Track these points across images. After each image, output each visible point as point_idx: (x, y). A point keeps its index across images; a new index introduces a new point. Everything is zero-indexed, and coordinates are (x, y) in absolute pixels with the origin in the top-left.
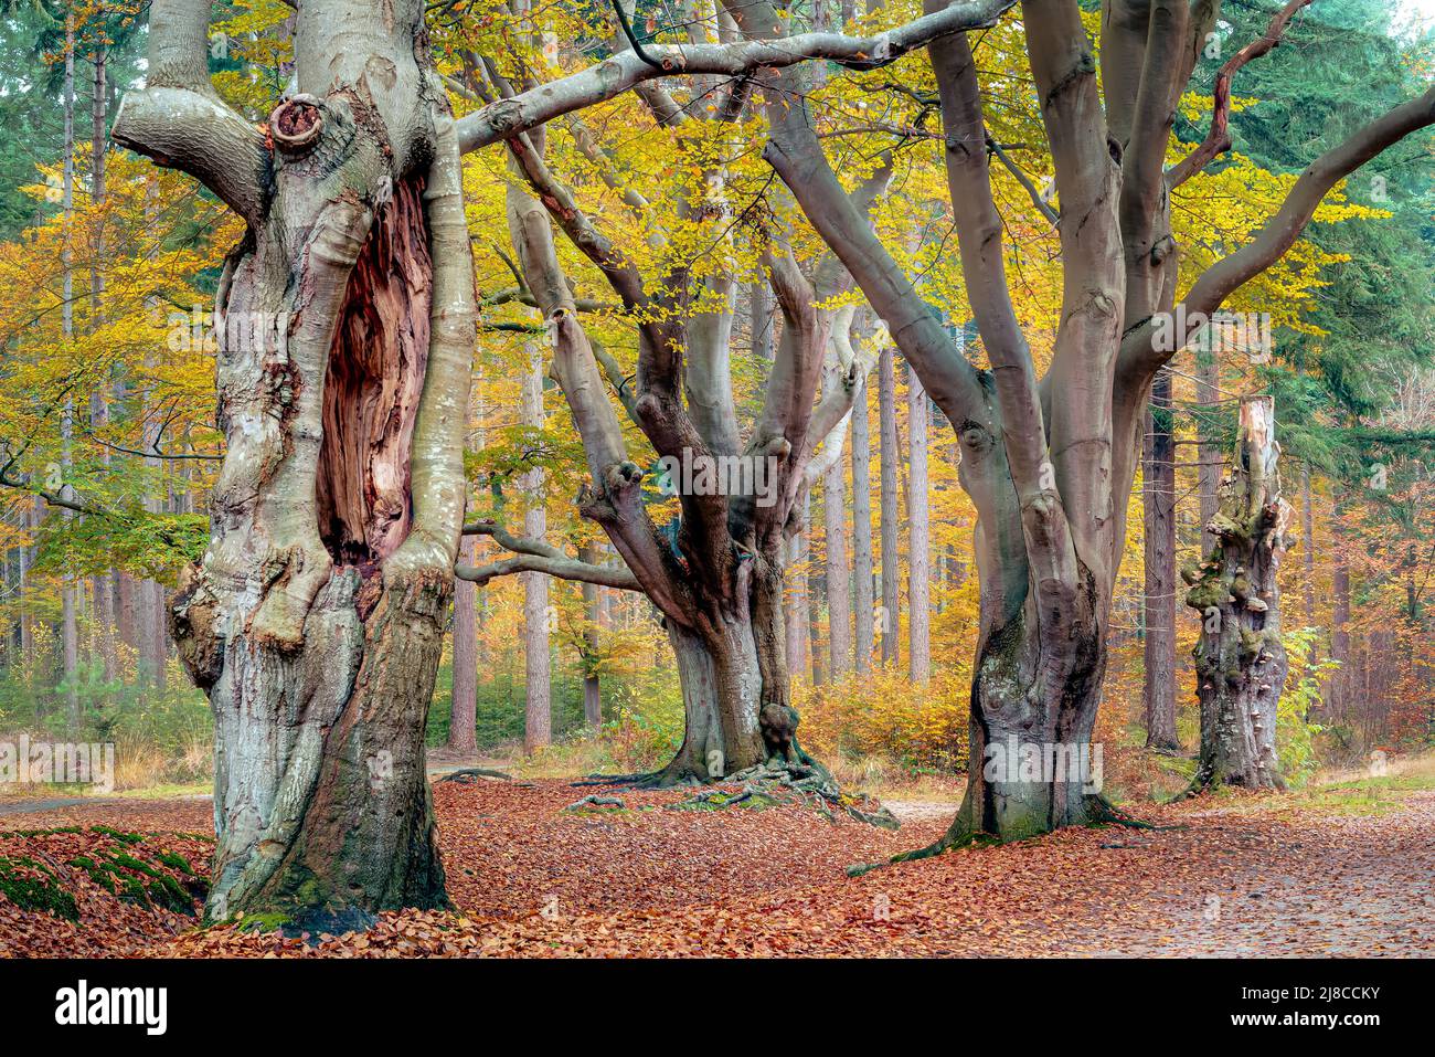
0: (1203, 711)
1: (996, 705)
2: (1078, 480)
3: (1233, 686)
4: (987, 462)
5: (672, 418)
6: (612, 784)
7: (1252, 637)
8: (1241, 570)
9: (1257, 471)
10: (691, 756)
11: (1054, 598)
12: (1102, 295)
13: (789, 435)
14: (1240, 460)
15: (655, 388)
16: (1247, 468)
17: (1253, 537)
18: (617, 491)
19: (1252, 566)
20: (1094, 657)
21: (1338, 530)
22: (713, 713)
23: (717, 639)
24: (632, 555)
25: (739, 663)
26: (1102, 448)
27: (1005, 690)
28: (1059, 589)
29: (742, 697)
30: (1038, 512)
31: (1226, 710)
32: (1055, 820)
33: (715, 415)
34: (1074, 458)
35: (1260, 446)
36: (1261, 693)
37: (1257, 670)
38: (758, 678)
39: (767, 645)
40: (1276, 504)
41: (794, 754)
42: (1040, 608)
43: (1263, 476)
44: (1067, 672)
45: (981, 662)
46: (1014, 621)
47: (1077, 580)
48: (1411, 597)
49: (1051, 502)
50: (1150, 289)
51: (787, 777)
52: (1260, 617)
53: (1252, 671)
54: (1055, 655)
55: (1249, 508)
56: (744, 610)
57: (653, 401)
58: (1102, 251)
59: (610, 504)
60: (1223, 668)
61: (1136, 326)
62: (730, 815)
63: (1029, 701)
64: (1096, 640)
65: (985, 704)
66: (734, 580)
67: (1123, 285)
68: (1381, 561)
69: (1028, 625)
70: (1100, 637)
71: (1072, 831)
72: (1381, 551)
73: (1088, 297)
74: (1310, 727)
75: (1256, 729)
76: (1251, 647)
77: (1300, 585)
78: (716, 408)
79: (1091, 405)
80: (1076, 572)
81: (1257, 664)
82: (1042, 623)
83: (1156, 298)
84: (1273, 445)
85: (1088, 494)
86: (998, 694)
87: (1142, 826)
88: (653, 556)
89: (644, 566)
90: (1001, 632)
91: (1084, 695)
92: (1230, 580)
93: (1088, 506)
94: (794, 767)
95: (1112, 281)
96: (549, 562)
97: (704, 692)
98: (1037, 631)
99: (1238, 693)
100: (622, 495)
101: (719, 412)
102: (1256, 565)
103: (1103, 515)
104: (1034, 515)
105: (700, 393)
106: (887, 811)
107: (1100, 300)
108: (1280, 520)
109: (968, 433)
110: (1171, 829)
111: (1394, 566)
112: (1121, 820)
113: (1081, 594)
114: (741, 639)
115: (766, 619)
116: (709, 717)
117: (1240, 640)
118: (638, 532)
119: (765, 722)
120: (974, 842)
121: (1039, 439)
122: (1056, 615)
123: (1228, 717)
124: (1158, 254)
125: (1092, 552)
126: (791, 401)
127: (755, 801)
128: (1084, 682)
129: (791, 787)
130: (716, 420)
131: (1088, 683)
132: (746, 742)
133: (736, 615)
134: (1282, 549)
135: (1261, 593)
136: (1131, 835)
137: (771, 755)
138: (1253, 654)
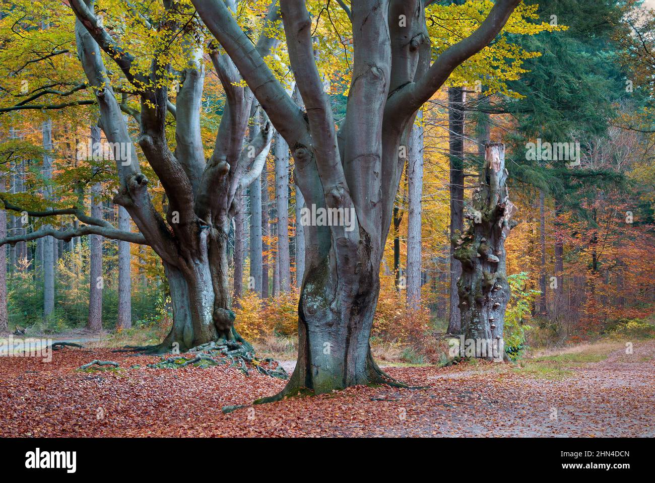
0: (462, 316)
1: (312, 312)
2: (360, 179)
3: (479, 304)
4: (309, 168)
5: (160, 149)
6: (134, 351)
7: (490, 277)
8: (484, 239)
9: (494, 185)
10: (176, 336)
11: (345, 249)
12: (376, 66)
13: (229, 160)
14: (485, 179)
15: (150, 132)
16: (489, 183)
17: (491, 221)
18: (133, 189)
19: (491, 237)
20: (370, 285)
21: (558, 225)
22: (188, 313)
23: (190, 272)
24: (142, 225)
25: (202, 285)
26: (375, 160)
27: (317, 303)
28: (348, 244)
29: (203, 304)
30: (334, 197)
31: (474, 316)
32: (348, 381)
33: (191, 149)
34: (358, 165)
35: (496, 171)
36: (495, 307)
37: (493, 294)
38: (212, 294)
39: (217, 276)
40: (505, 203)
41: (232, 336)
42: (337, 254)
43: (498, 188)
44: (354, 293)
45: (304, 287)
46: (324, 263)
47: (359, 238)
48: (594, 259)
49: (342, 191)
50: (409, 65)
51: (226, 349)
52: (495, 266)
53: (490, 295)
54: (346, 283)
55: (489, 205)
56: (205, 257)
57: (149, 139)
58: (376, 39)
59: (130, 197)
60: (473, 293)
61: (400, 87)
62: (186, 371)
63: (331, 310)
64: (371, 274)
65: (306, 312)
66: (198, 240)
67: (390, 61)
68: (578, 240)
69: (331, 265)
70: (374, 273)
71: (358, 389)
72: (579, 236)
73: (367, 67)
74: (524, 326)
75: (492, 327)
76: (489, 282)
77: (535, 251)
78: (191, 145)
79: (368, 134)
80: (358, 234)
81: (493, 291)
82: (338, 264)
83: (412, 71)
84: (504, 171)
85: (366, 187)
86: (313, 306)
87: (401, 386)
88: (153, 226)
89: (149, 232)
90: (315, 269)
91: (365, 307)
92: (478, 245)
93: (366, 194)
94: (230, 343)
95: (382, 58)
96: (103, 229)
97: (183, 302)
98: (336, 268)
99: (481, 307)
100: (137, 192)
101: (193, 147)
102: (493, 236)
103: (375, 200)
104: (332, 199)
105: (183, 137)
106: (282, 369)
107: (374, 70)
108: (507, 212)
109: (297, 151)
110: (419, 388)
111: (585, 243)
112: (389, 383)
113: (361, 247)
114: (204, 273)
115: (218, 262)
116: (186, 315)
117: (483, 278)
118: (146, 212)
119: (216, 318)
120: (299, 394)
121: (335, 153)
122: (346, 260)
123: (476, 320)
124: (415, 44)
125: (368, 222)
126: (230, 141)
127: (201, 363)
128: (364, 300)
129: (227, 355)
130: (191, 152)
131: (367, 300)
132: (206, 329)
133: (201, 260)
134: (508, 228)
135: (495, 252)
136: (393, 392)
137: (219, 337)
138: (490, 286)
